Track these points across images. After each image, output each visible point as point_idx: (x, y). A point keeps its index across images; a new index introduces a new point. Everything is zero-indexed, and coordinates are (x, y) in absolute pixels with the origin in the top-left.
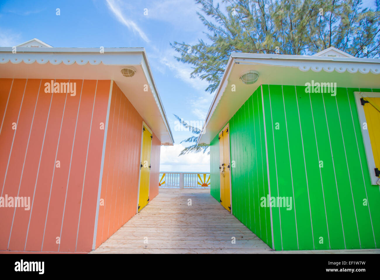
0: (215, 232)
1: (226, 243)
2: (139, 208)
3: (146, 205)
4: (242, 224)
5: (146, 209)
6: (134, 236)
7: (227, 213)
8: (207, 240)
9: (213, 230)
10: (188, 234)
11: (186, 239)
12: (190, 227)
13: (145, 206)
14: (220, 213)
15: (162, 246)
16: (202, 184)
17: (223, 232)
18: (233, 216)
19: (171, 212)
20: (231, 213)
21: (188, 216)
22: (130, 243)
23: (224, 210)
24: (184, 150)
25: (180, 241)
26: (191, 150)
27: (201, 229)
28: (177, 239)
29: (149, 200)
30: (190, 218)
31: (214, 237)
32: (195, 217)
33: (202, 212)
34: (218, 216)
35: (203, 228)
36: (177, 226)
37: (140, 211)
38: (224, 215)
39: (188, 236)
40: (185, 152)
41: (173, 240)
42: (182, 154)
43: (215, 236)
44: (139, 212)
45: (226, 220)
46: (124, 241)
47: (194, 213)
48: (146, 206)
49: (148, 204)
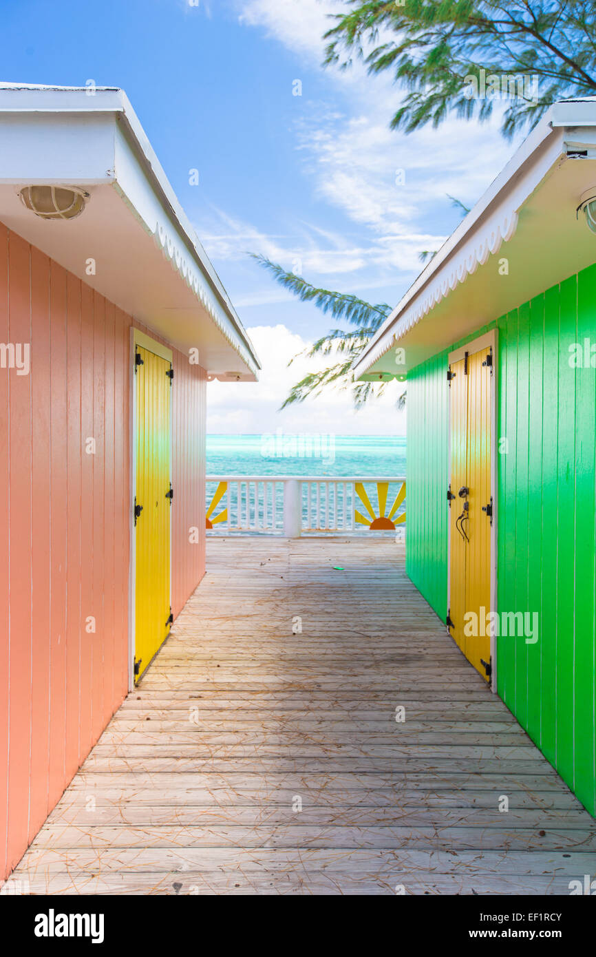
0: (433, 800)
1: (478, 864)
2: (136, 672)
3: (164, 644)
4: (535, 754)
5: (163, 663)
6: (128, 825)
7: (476, 686)
8: (405, 844)
9: (428, 785)
10: (330, 811)
11: (327, 843)
12: (336, 767)
13: (160, 650)
14: (446, 687)
15: (237, 886)
16: (371, 521)
17: (466, 798)
18: (501, 706)
19: (260, 679)
20: (493, 689)
21: (326, 705)
22: (116, 865)
23: (461, 670)
24: (300, 385)
25: (305, 854)
26: (328, 381)
27: (377, 782)
28: (294, 842)
29: (171, 619)
30: (333, 714)
31: (433, 831)
32: (354, 709)
33: (378, 678)
34: (441, 706)
35: (388, 776)
36: (288, 765)
37: (141, 678)
38: (466, 696)
39: (332, 823)
40: (305, 390)
41: (275, 848)
42: (293, 398)
43: (435, 825)
44: (137, 686)
45: (475, 727)
46: (92, 854)
47: (349, 688)
48: (164, 649)
49: (170, 635)
